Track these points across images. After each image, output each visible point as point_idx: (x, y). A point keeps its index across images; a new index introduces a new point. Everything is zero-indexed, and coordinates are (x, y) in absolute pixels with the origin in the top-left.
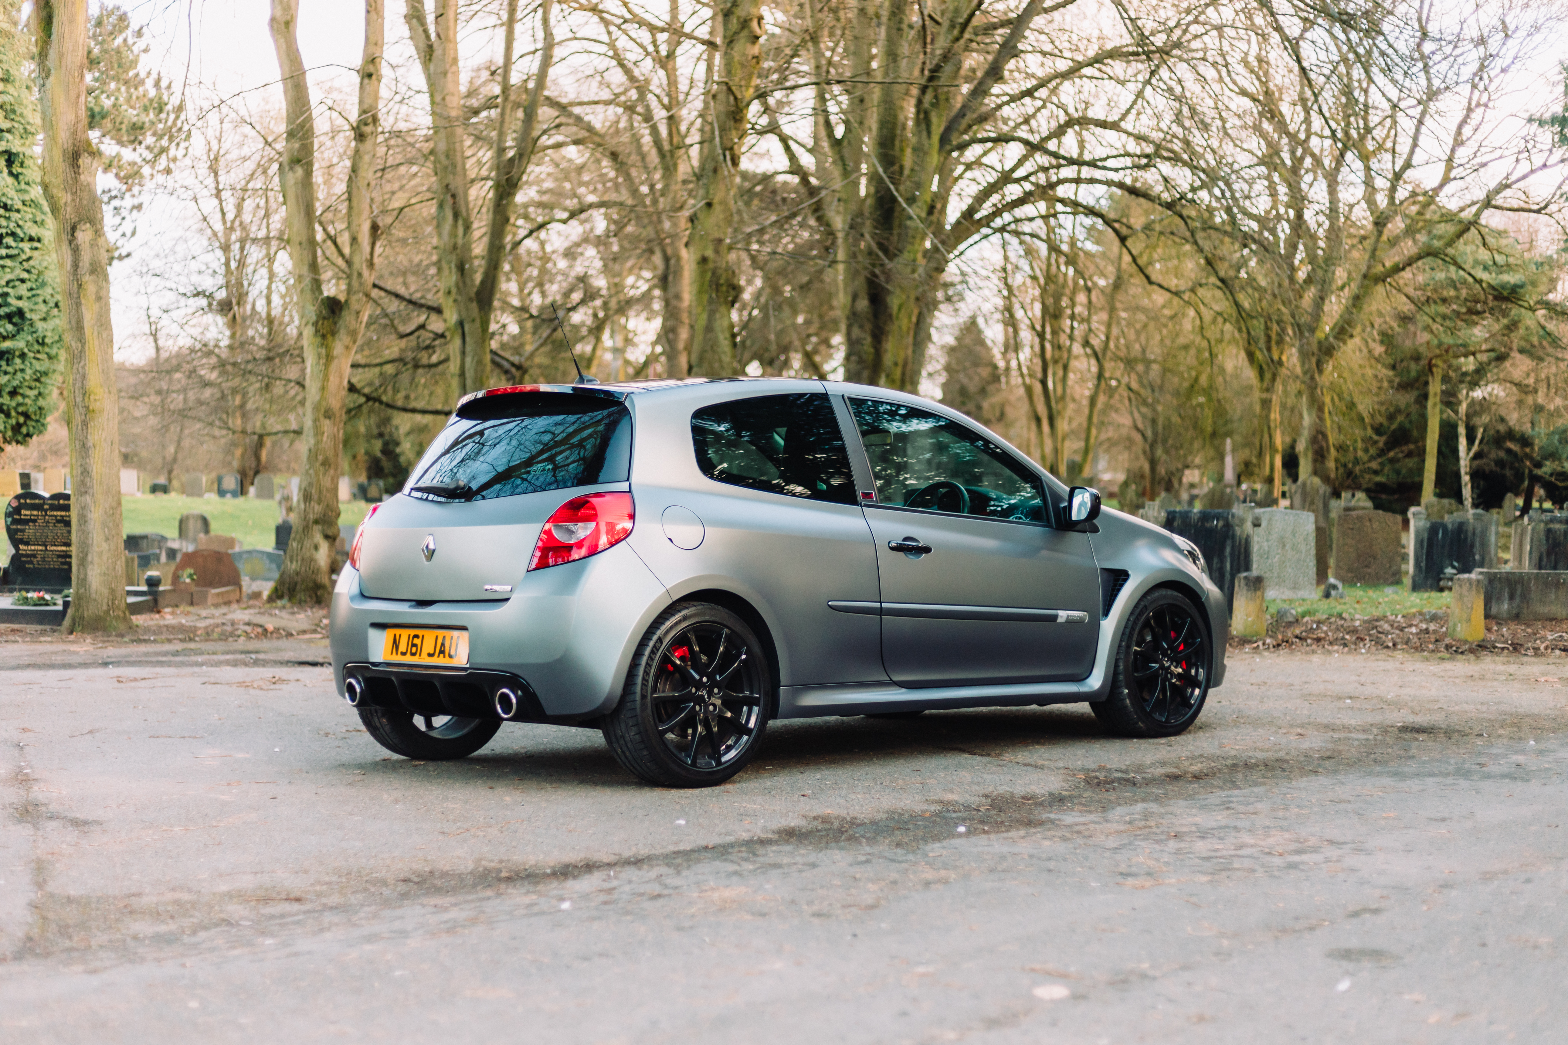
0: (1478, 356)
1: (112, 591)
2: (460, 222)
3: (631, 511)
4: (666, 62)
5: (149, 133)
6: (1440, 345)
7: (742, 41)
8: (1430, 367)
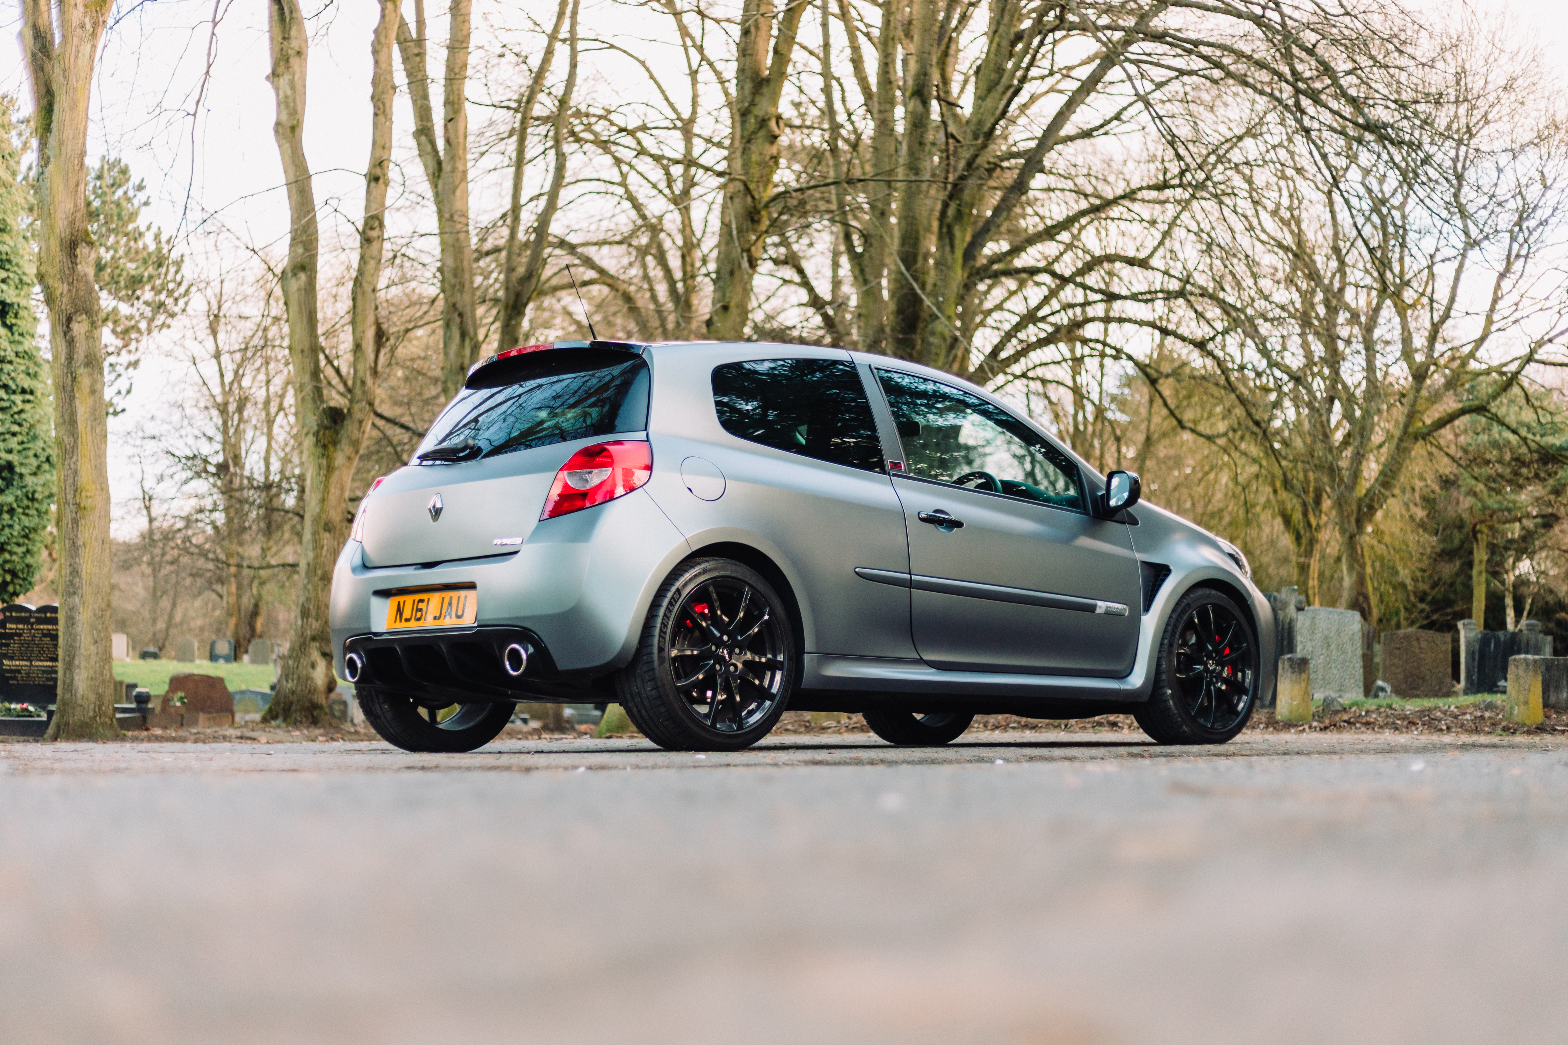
0: (1525, 522)
1: (100, 696)
2: (467, 342)
3: (648, 462)
4: (682, 201)
5: (148, 287)
6: (1484, 508)
7: (760, 141)
8: (1475, 532)
